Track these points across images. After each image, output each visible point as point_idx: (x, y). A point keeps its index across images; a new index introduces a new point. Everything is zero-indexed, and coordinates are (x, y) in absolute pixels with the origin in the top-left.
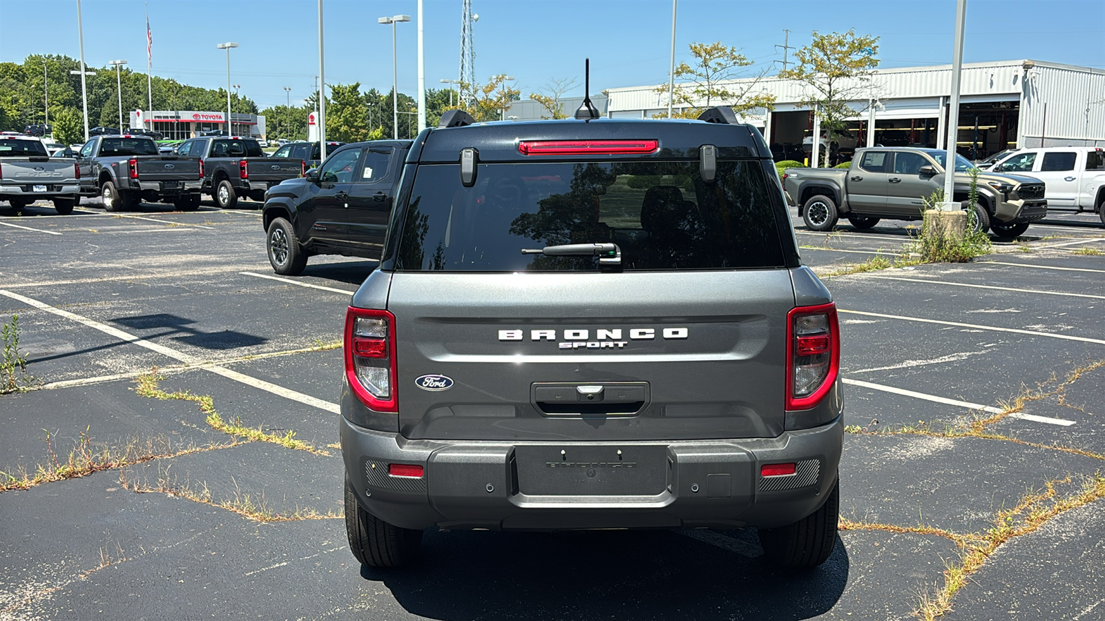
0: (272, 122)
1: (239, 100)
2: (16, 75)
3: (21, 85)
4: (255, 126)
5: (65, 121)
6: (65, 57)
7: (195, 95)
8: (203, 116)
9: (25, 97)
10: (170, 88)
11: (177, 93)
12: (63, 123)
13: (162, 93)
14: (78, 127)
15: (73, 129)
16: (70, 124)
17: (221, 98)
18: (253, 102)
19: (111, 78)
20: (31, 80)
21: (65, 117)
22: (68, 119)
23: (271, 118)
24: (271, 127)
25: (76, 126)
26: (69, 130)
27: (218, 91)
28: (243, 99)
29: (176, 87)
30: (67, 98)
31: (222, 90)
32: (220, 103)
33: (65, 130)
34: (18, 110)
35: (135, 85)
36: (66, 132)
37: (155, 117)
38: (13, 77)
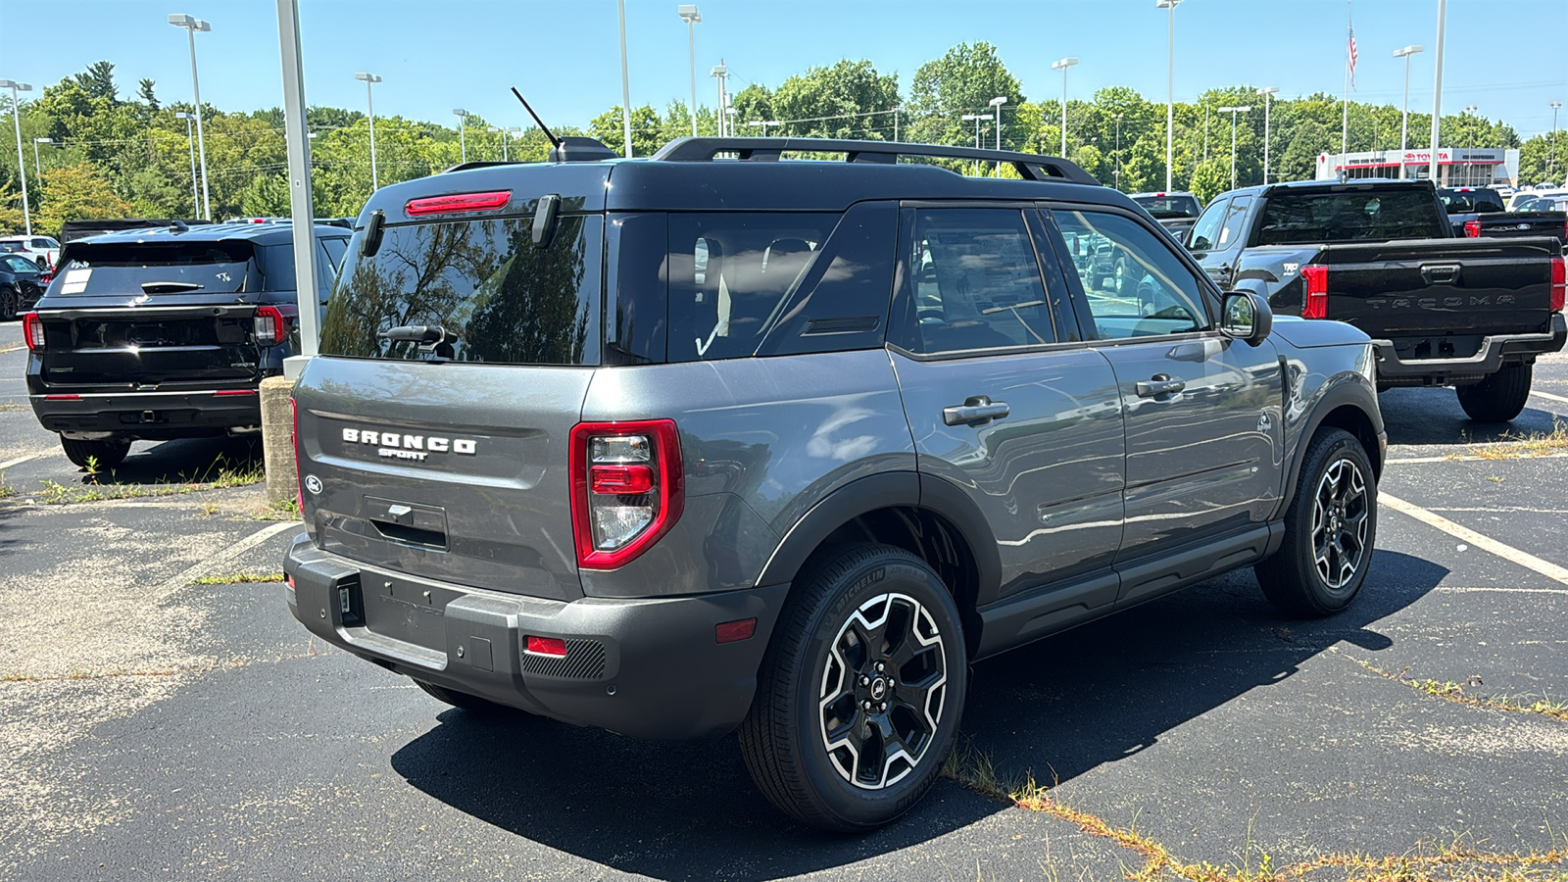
0: (1540, 157)
1: (1490, 128)
2: (1184, 119)
3: (1189, 131)
4: (1500, 165)
5: (1205, 176)
6: (1251, 89)
7: (1421, 125)
8: (1419, 156)
9: (1192, 146)
10: (1386, 118)
11: (1395, 126)
12: (1204, 178)
13: (1372, 126)
14: (1222, 183)
15: (1215, 185)
16: (1212, 179)
17: (1461, 126)
18: (1512, 130)
19: (1304, 111)
20: (1201, 124)
21: (1207, 170)
22: (1209, 173)
23: (1538, 152)
24: (1537, 166)
25: (1219, 180)
26: (1210, 187)
27: (1458, 116)
28: (1497, 126)
29: (1394, 116)
30: (1244, 143)
31: (1464, 114)
32: (1458, 134)
33: (1205, 188)
34: (1182, 164)
35: (1337, 118)
36: (1206, 190)
37: (1350, 162)
38: (1181, 122)
